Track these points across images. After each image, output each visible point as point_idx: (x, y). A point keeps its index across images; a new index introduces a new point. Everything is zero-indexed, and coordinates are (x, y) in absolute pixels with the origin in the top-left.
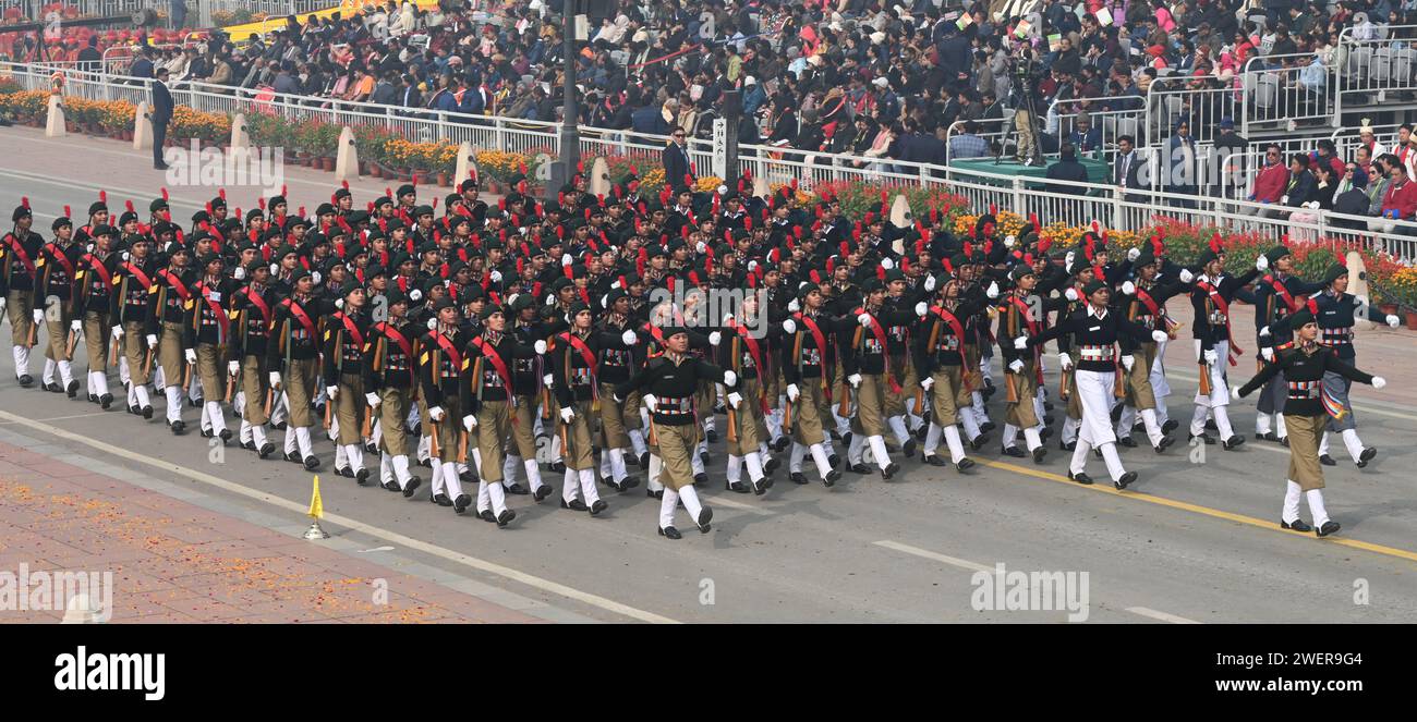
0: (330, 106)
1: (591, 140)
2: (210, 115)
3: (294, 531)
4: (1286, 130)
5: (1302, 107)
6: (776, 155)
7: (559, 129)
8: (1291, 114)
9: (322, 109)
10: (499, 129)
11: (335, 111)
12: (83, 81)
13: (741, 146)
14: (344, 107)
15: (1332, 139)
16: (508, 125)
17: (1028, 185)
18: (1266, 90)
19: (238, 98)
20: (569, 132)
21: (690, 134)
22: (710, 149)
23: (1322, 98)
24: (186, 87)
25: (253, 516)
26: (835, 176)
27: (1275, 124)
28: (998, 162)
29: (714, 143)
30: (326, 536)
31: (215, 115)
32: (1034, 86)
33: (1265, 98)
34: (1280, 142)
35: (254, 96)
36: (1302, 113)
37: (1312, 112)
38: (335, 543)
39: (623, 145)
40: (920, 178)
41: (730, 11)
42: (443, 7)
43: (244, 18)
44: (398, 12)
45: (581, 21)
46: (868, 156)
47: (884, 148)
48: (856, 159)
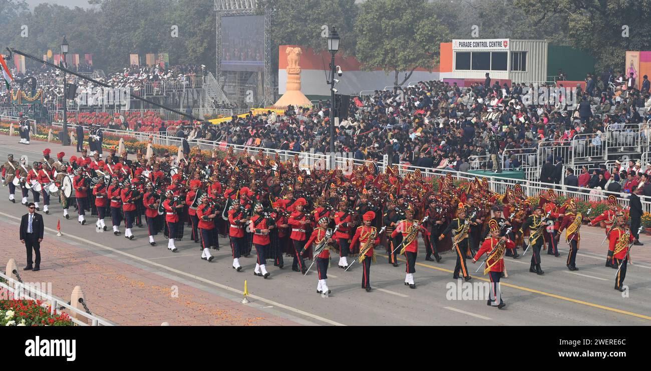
0: (247, 148)
2: (204, 151)
3: (237, 300)
4: (588, 161)
5: (594, 153)
6: (405, 168)
8: (590, 155)
9: (244, 149)
10: (306, 157)
11: (248, 150)
12: (159, 138)
13: (393, 164)
14: (251, 149)
15: (605, 164)
16: (310, 156)
17: (496, 180)
18: (581, 147)
19: (214, 145)
23: (601, 149)
24: (196, 141)
25: (223, 294)
26: (426, 175)
27: (584, 159)
28: (485, 171)
29: (384, 163)
30: (249, 302)
31: (206, 151)
32: (498, 143)
33: (580, 149)
34: (586, 165)
35: (219, 145)
36: (593, 155)
37: (597, 155)
38: (252, 305)
40: (457, 176)
41: (389, 116)
42: (286, 114)
43: (215, 117)
44: (270, 115)
45: (337, 119)
46: (439, 168)
47: (444, 165)
48: (434, 170)
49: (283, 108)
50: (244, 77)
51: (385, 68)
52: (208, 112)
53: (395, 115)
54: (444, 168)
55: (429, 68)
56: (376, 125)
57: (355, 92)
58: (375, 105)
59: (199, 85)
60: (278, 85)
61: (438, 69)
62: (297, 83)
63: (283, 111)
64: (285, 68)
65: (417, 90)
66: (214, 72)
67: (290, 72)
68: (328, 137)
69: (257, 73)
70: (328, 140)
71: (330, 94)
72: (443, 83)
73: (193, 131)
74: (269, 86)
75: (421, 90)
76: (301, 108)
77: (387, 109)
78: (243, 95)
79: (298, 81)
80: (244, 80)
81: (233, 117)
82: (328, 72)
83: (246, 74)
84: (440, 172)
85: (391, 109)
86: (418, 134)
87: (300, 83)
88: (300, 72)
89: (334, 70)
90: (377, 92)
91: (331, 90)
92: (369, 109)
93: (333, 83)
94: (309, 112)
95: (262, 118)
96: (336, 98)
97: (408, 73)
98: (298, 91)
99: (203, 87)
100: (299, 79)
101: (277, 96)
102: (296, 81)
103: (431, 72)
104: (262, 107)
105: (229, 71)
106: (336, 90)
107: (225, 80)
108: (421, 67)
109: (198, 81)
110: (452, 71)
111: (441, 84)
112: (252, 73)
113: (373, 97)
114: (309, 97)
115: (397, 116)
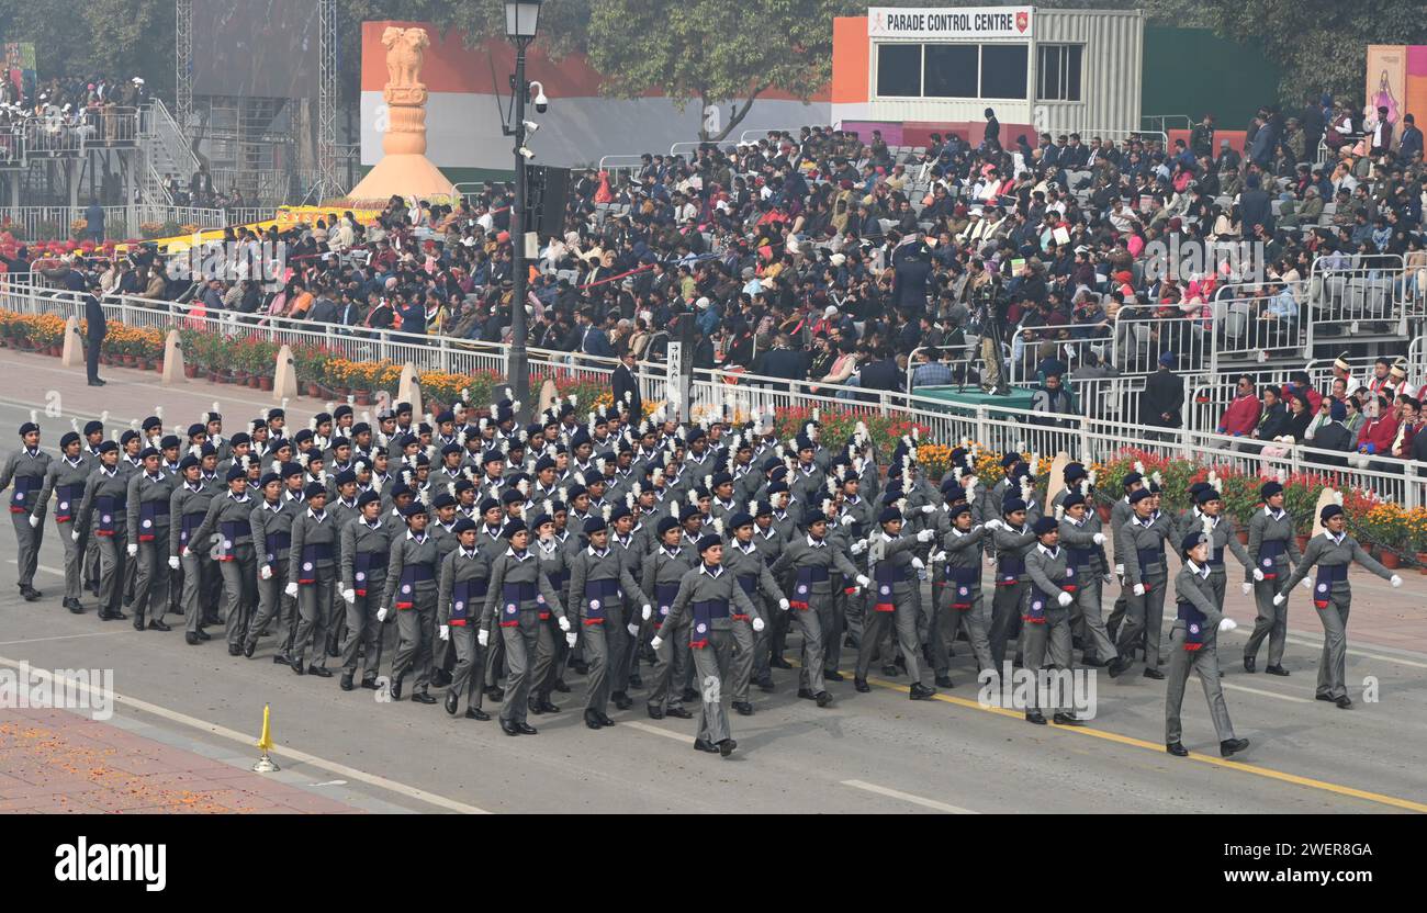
0: (267, 323)
1: (540, 362)
2: (141, 331)
3: (243, 763)
4: (1256, 361)
5: (1273, 337)
6: (731, 380)
7: (506, 351)
8: (1262, 345)
9: (259, 326)
10: (443, 349)
11: (272, 328)
12: (9, 293)
13: (695, 370)
14: (282, 324)
15: (1306, 370)
16: (452, 345)
17: (992, 415)
18: (1237, 320)
19: (171, 313)
20: (517, 354)
21: (641, 357)
22: (664, 373)
23: (1294, 328)
24: (118, 301)
25: (199, 747)
26: (792, 402)
27: (1245, 354)
28: (961, 390)
29: (668, 367)
30: (277, 768)
31: (147, 331)
32: (1002, 311)
33: (1235, 327)
34: (1251, 373)
35: (187, 312)
36: (1273, 344)
37: (1283, 343)
38: (286, 776)
39: (572, 366)
40: (881, 405)
41: (682, 232)
42: (383, 222)
43: (175, 230)
44: (337, 227)
45: (531, 239)
46: (826, 382)
47: (843, 374)
48: (814, 385)
49: (376, 206)
50: (258, 114)
51: (673, 90)
52: (151, 216)
53: (701, 228)
54: (842, 382)
55: (801, 92)
56: (647, 256)
57: (585, 161)
58: (644, 199)
59: (125, 136)
60: (358, 139)
61: (826, 94)
62: (414, 131)
63: (377, 213)
64: (381, 88)
65: (766, 154)
66: (169, 100)
67: (396, 101)
68: (507, 291)
69: (298, 103)
70: (506, 299)
71: (511, 165)
72: (839, 133)
73: (110, 273)
74: (332, 142)
75: (780, 153)
76: (425, 204)
77: (678, 209)
78: (256, 166)
79: (418, 127)
80: (260, 123)
81: (226, 230)
82: (506, 100)
83: (265, 105)
84: (832, 393)
85: (690, 210)
86: (768, 283)
87: (423, 133)
88: (425, 99)
89: (525, 94)
90: (648, 158)
91: (516, 151)
92: (627, 208)
93: (520, 133)
94: (450, 216)
95: (313, 235)
96: (529, 174)
97: (740, 104)
98: (419, 157)
99: (138, 142)
100: (421, 120)
101: (357, 171)
102: (411, 127)
103: (806, 102)
104: (312, 202)
105: (215, 97)
106: (528, 154)
107: (203, 121)
108: (776, 87)
109: (122, 126)
110: (866, 100)
111: (836, 138)
112: (281, 102)
113: (638, 173)
114: (451, 174)
115: (708, 230)
